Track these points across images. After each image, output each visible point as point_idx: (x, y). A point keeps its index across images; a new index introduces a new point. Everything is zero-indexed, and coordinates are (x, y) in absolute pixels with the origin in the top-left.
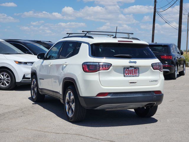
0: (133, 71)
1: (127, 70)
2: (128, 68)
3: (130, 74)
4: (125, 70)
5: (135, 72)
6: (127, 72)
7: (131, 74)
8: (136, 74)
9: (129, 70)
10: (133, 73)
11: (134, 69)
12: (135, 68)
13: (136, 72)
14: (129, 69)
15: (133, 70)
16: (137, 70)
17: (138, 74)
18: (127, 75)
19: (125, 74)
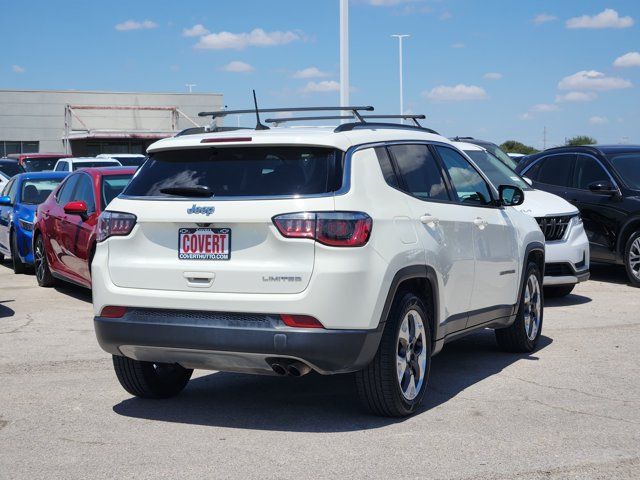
0: (210, 240)
1: (190, 235)
2: (192, 231)
3: (198, 252)
4: (182, 236)
5: (214, 243)
6: (188, 243)
7: (201, 250)
8: (220, 252)
9: (195, 236)
10: (210, 247)
11: (212, 233)
12: (216, 231)
13: (220, 244)
14: (197, 233)
15: (209, 236)
16: (223, 237)
17: (226, 252)
18: (190, 252)
19: (182, 251)
